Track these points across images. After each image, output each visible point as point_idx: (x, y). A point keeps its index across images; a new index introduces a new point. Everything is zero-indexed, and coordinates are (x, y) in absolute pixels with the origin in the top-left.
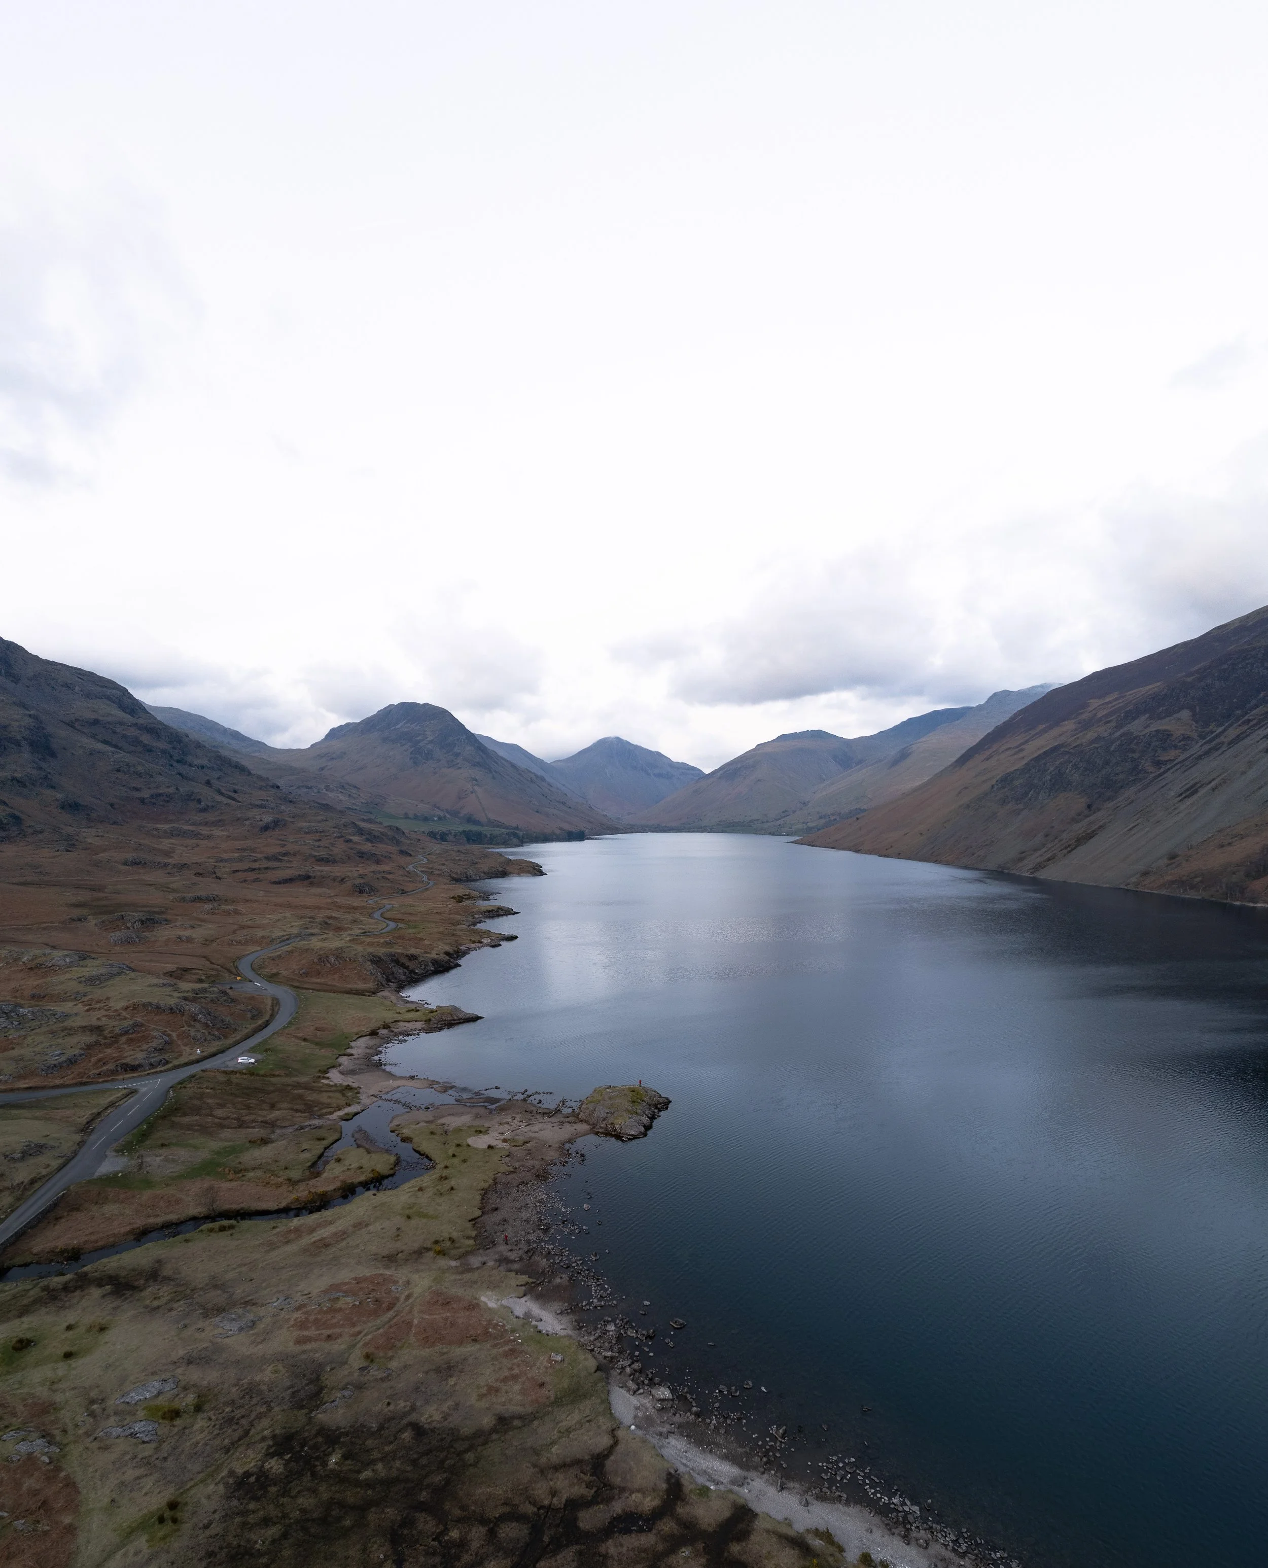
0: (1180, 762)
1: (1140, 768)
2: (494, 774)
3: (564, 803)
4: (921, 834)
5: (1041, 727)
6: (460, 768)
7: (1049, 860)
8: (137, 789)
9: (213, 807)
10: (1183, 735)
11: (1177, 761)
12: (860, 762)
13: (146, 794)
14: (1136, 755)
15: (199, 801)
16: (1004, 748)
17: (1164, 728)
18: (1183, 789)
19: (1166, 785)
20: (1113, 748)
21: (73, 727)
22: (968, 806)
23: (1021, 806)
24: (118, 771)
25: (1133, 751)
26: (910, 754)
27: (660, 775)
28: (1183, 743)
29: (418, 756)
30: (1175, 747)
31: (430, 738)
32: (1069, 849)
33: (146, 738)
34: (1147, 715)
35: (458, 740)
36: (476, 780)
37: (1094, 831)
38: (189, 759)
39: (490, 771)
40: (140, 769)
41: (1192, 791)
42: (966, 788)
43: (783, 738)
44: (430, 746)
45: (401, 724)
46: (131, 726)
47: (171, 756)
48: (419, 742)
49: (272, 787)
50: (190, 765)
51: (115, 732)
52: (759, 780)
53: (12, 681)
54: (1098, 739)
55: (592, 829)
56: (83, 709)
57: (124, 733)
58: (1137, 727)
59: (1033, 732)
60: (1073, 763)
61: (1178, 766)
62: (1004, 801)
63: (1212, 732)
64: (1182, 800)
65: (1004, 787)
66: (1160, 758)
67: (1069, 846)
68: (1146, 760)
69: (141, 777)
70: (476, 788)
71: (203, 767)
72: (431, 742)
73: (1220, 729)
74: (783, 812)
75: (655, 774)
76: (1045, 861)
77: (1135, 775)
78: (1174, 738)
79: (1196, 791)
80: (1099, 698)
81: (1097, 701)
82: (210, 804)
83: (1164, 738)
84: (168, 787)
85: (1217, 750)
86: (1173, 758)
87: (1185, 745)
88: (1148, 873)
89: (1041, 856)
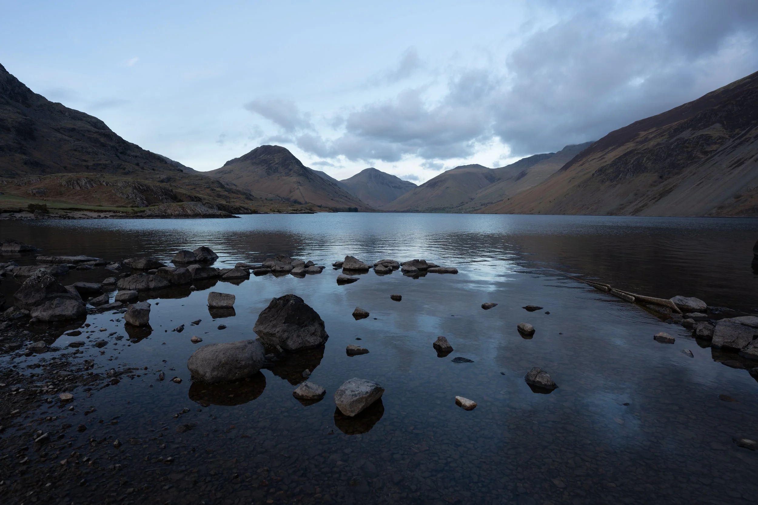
0: (722, 150)
1: (694, 155)
2: (310, 180)
3: (346, 197)
4: (550, 202)
5: (610, 148)
6: (291, 176)
7: (643, 206)
8: (85, 161)
9: (132, 172)
10: (719, 136)
11: (718, 151)
12: (499, 179)
13: (90, 164)
14: (690, 149)
15: (124, 169)
16: (591, 159)
17: (706, 133)
18: (732, 163)
19: (716, 163)
20: (672, 147)
21: (59, 132)
22: (579, 186)
23: (615, 183)
24: (75, 150)
25: (687, 147)
26: (527, 173)
27: (395, 187)
28: (720, 140)
29: (270, 171)
30: (715, 143)
31: (277, 162)
32: (656, 200)
33: (102, 140)
34: (690, 129)
35: (291, 162)
36: (300, 183)
37: (671, 188)
38: (128, 152)
39: (308, 178)
40: (90, 150)
41: (739, 163)
42: (573, 178)
43: (458, 168)
44: (276, 166)
45: (262, 156)
46: (95, 133)
47: (117, 150)
48: (271, 164)
49: (178, 170)
50: (129, 155)
51: (84, 136)
52: (448, 188)
53: (26, 106)
54: (658, 144)
55: (361, 209)
56: (68, 124)
57: (89, 136)
58: (686, 135)
59: (607, 151)
60: (647, 156)
61: (721, 153)
62: (603, 181)
63: (738, 134)
64: (734, 168)
65: (601, 175)
66: (706, 150)
67: (655, 198)
68: (697, 152)
69: (89, 154)
70: (300, 187)
71: (136, 157)
72: (277, 164)
73: (743, 132)
74: (461, 203)
75: (393, 187)
76: (640, 207)
77: (691, 160)
78: (713, 138)
79: (743, 163)
80: (645, 131)
81: (643, 132)
82: (131, 170)
83: (707, 139)
84: (106, 161)
85: (747, 141)
86: (715, 149)
87: (722, 142)
88: (723, 207)
89: (636, 205)
